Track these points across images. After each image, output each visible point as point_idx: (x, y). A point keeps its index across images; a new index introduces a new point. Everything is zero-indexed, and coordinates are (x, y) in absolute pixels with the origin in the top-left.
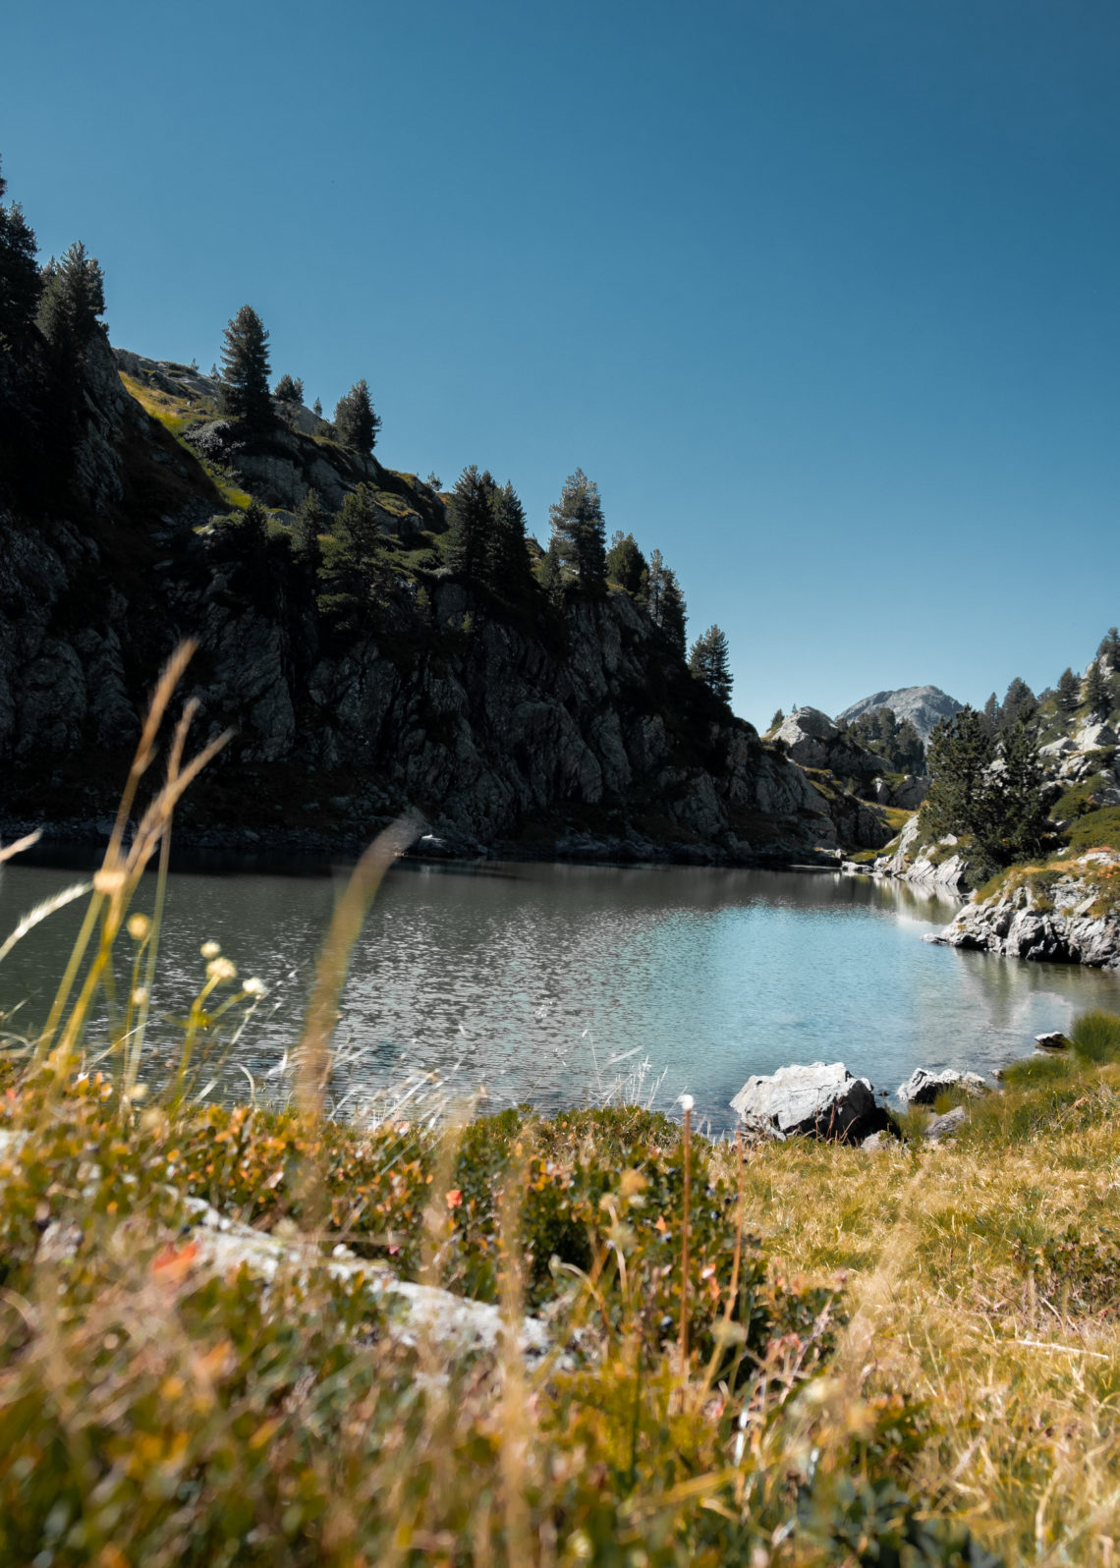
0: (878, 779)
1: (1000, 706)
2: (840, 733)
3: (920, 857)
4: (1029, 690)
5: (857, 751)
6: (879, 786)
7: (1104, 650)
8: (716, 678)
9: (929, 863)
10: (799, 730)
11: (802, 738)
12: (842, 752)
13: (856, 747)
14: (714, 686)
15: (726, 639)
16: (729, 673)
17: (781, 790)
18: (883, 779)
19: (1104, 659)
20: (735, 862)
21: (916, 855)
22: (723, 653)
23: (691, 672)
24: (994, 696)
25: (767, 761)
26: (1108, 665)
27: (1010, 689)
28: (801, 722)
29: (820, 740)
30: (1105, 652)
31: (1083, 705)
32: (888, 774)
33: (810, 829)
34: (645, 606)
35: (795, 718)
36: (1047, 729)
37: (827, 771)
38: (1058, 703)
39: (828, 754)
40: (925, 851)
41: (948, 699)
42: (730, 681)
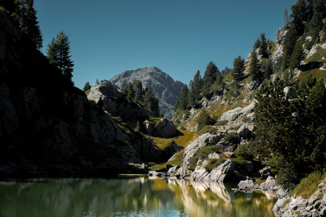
0: (146, 121)
1: (202, 78)
2: (124, 95)
3: (198, 167)
4: (217, 68)
5: (134, 105)
6: (147, 125)
7: (257, 46)
8: (63, 64)
9: (204, 170)
10: (101, 94)
11: (103, 99)
12: (125, 106)
13: (133, 103)
14: (62, 69)
15: (69, 40)
16: (71, 60)
17: (104, 130)
18: (149, 121)
19: (258, 51)
20: (86, 174)
21: (195, 166)
22: (67, 49)
23: (48, 60)
24: (198, 73)
25: (94, 113)
26: (260, 54)
27: (208, 68)
28: (101, 89)
29: (113, 100)
30: (258, 47)
31: (247, 76)
32: (152, 118)
33: (122, 152)
34: (17, 20)
35: (98, 87)
36: (228, 90)
37: (118, 117)
38: (233, 76)
39: (117, 107)
40: (201, 164)
41: (164, 74)
42: (72, 65)
